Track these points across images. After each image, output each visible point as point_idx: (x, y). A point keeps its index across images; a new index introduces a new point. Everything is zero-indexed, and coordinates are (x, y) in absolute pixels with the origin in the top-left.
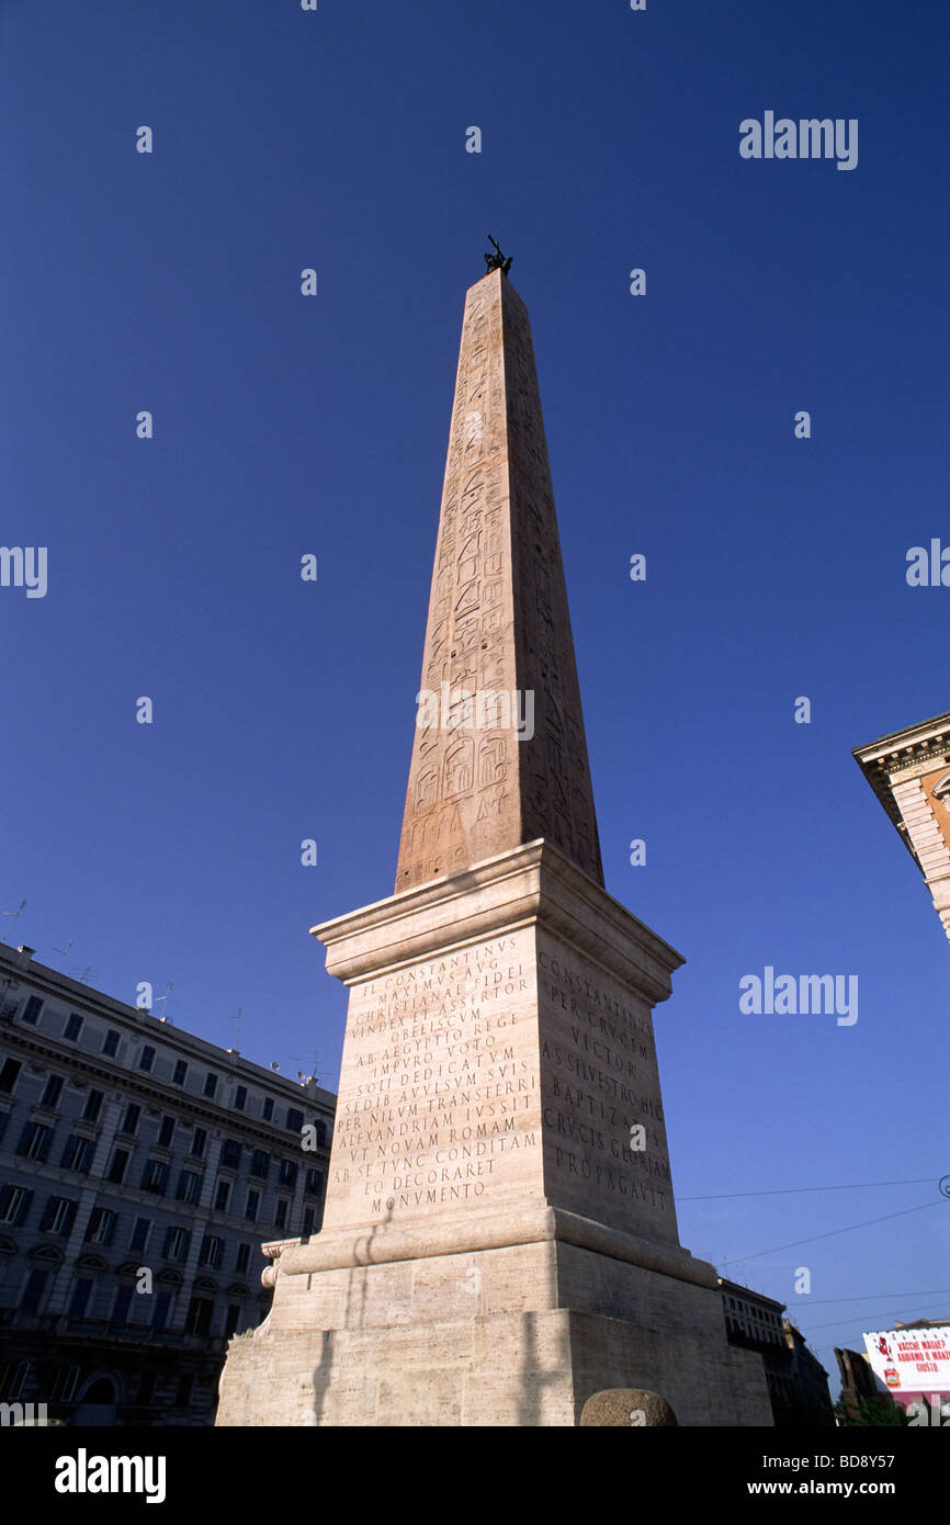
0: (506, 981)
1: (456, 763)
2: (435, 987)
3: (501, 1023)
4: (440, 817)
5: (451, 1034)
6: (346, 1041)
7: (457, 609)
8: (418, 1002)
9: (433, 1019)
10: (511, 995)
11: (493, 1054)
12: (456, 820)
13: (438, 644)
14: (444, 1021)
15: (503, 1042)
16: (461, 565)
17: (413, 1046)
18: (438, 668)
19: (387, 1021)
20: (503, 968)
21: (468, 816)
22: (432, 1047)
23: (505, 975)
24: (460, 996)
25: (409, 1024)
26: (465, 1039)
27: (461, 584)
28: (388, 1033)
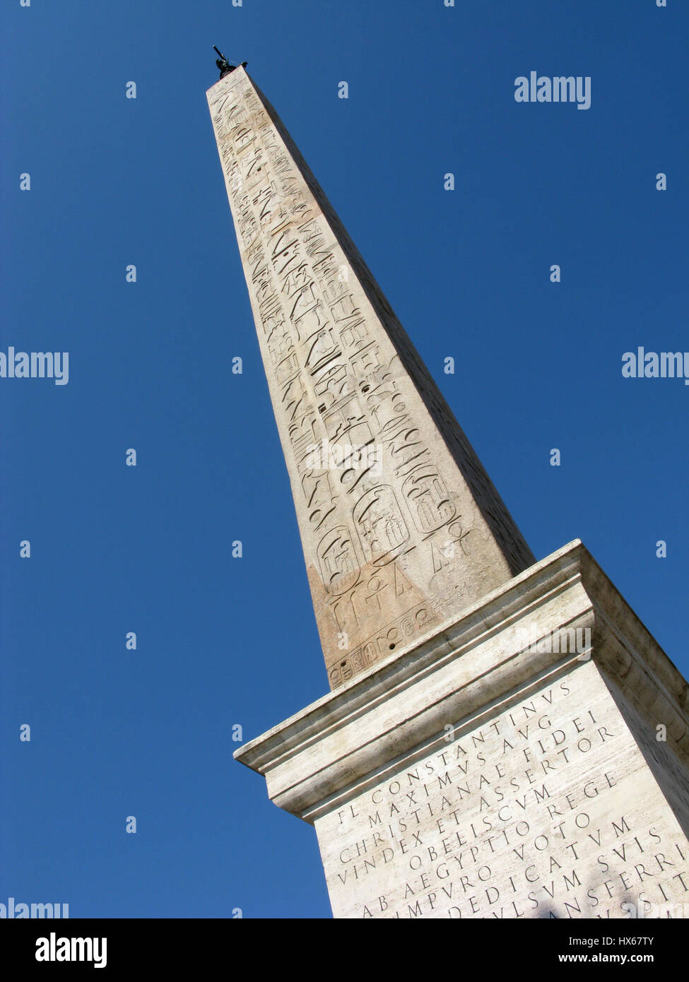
0: (573, 738)
1: (373, 518)
2: (458, 779)
3: (590, 791)
4: (374, 584)
5: (511, 831)
6: (331, 893)
7: (307, 363)
8: (436, 806)
9: (471, 821)
10: (589, 753)
11: (595, 835)
12: (400, 580)
13: (294, 405)
14: (492, 818)
15: (606, 814)
16: (298, 320)
17: (453, 866)
18: (305, 428)
19: (392, 844)
20: (562, 722)
21: (419, 570)
22: (484, 855)
23: (570, 730)
24: (506, 779)
25: (432, 839)
26: (537, 830)
27: (304, 338)
28: (401, 860)
